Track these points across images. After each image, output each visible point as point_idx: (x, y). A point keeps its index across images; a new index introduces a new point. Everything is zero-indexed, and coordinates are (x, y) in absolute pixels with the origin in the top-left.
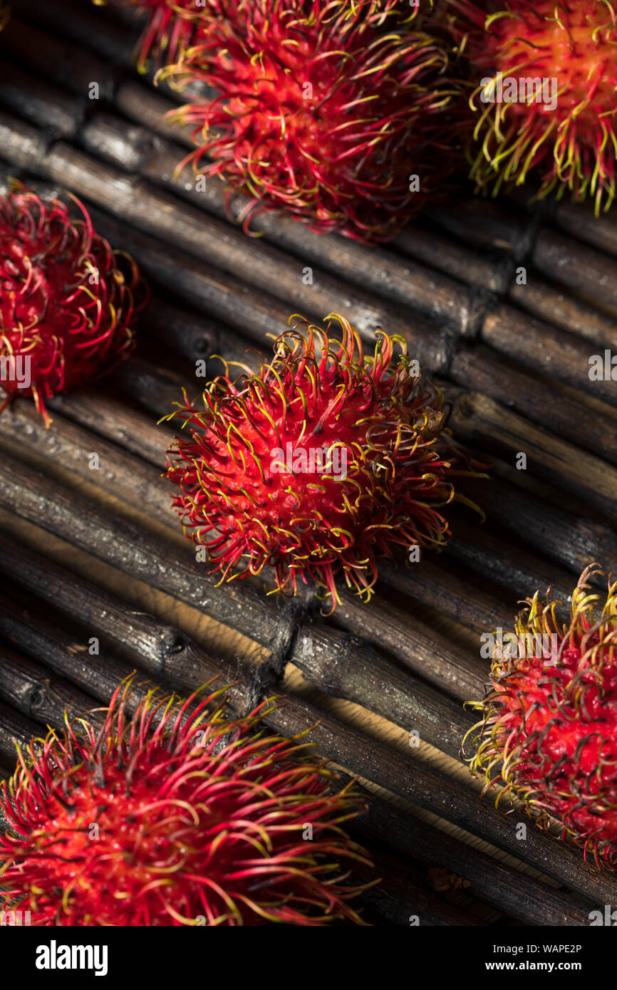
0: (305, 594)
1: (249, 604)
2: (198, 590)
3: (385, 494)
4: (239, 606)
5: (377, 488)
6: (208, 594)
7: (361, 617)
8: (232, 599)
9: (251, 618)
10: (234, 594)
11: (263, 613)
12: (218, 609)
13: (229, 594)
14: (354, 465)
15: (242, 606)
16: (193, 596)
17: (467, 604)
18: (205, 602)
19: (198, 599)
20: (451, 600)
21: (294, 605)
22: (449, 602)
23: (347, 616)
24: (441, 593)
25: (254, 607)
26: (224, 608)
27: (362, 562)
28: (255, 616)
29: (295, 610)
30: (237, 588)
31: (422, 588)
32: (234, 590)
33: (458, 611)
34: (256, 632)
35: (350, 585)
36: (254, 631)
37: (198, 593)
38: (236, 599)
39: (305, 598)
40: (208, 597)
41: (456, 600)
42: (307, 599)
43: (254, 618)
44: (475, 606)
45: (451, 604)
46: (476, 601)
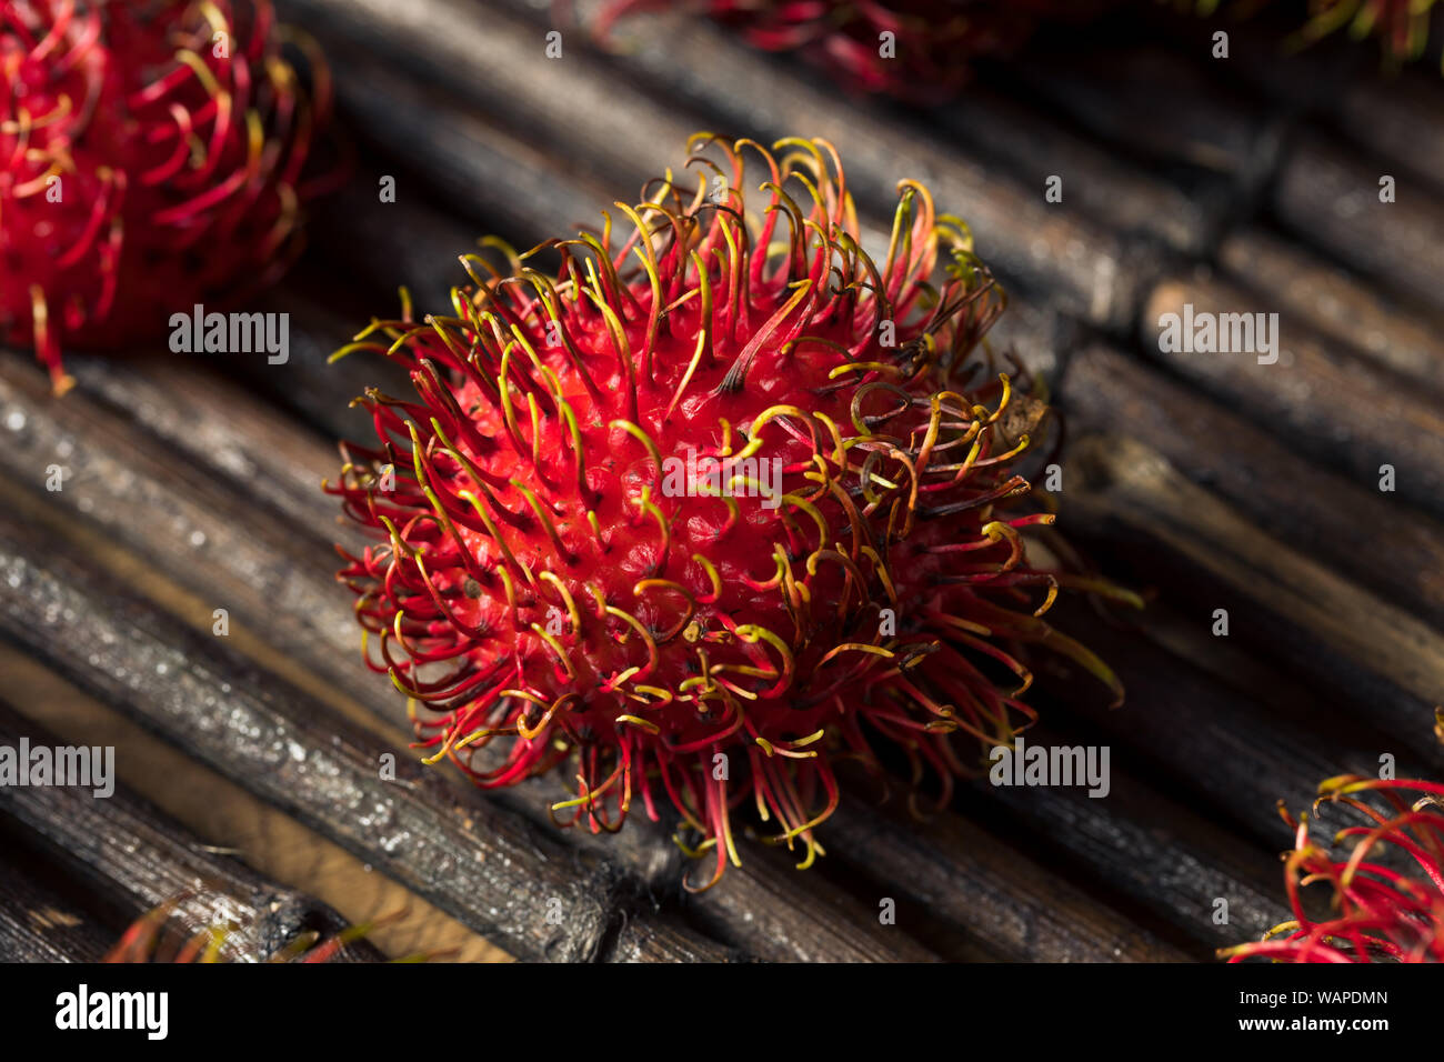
0: (648, 857)
1: (507, 854)
2: (380, 808)
3: (882, 572)
4: (479, 856)
5: (865, 549)
6: (404, 821)
7: (783, 921)
8: (462, 838)
9: (505, 887)
10: (468, 824)
11: (538, 876)
12: (426, 859)
13: (456, 824)
14: (815, 468)
15: (488, 856)
16: (366, 821)
17: (1053, 920)
18: (397, 839)
19: (376, 832)
20: (1015, 909)
21: (616, 869)
22: (1008, 912)
23: (748, 917)
24: (992, 889)
25: (516, 860)
26: (440, 856)
27: (804, 742)
28: (517, 883)
29: (619, 878)
30: (477, 814)
31: (944, 876)
32: (471, 817)
33: (1031, 937)
34: (514, 924)
35: (765, 816)
36: (509, 920)
37: (380, 815)
38: (473, 838)
39: (645, 867)
40: (402, 828)
41: (1026, 909)
42: (653, 868)
43: (513, 886)
44: (1074, 927)
45: (1015, 919)
46: (1076, 916)
